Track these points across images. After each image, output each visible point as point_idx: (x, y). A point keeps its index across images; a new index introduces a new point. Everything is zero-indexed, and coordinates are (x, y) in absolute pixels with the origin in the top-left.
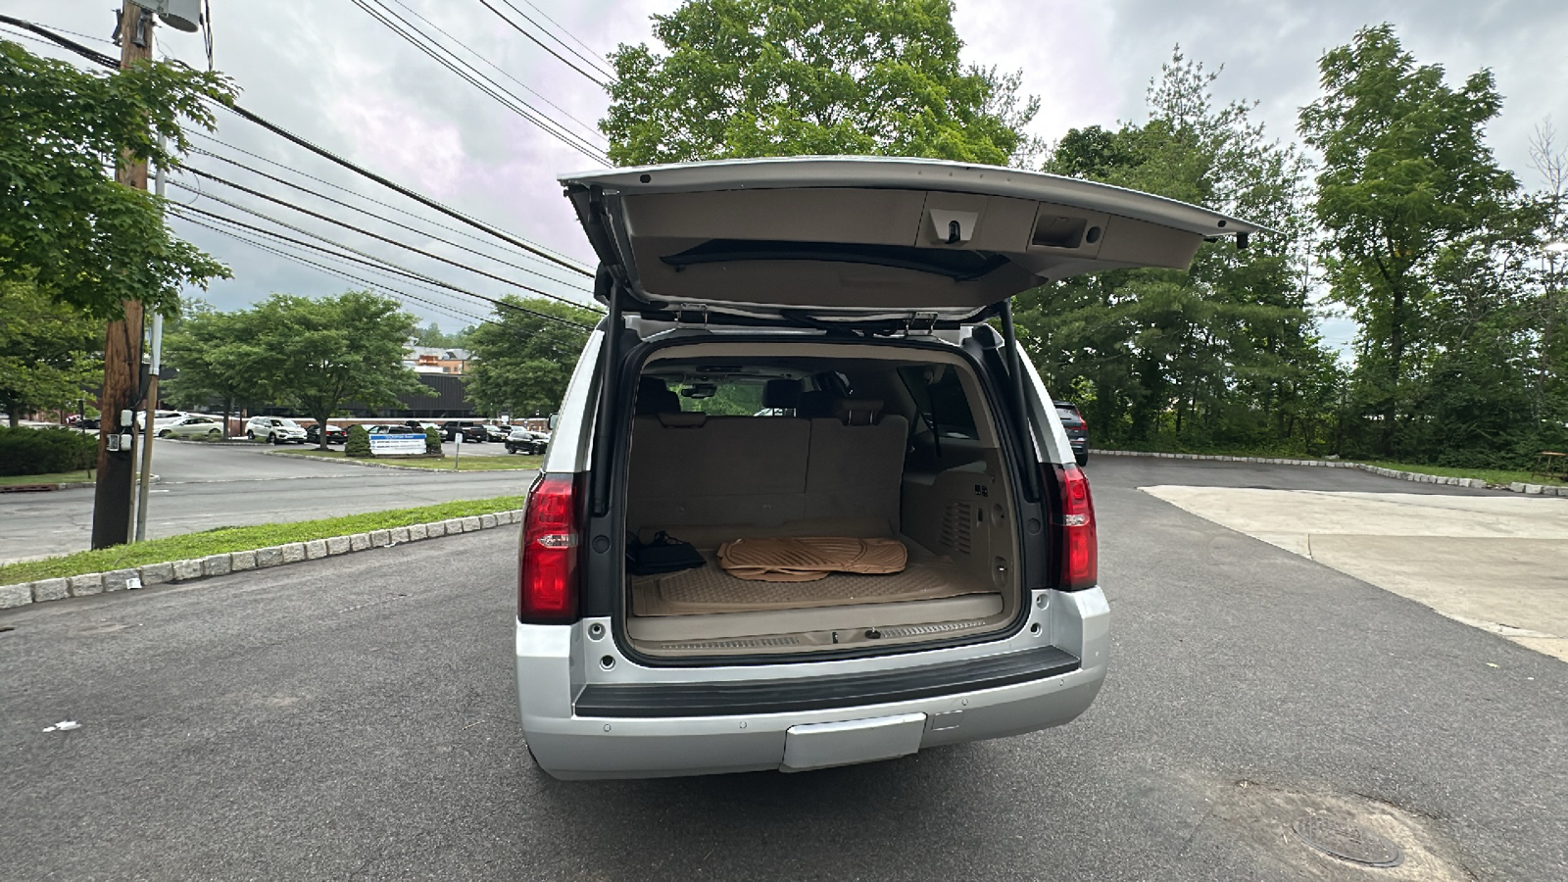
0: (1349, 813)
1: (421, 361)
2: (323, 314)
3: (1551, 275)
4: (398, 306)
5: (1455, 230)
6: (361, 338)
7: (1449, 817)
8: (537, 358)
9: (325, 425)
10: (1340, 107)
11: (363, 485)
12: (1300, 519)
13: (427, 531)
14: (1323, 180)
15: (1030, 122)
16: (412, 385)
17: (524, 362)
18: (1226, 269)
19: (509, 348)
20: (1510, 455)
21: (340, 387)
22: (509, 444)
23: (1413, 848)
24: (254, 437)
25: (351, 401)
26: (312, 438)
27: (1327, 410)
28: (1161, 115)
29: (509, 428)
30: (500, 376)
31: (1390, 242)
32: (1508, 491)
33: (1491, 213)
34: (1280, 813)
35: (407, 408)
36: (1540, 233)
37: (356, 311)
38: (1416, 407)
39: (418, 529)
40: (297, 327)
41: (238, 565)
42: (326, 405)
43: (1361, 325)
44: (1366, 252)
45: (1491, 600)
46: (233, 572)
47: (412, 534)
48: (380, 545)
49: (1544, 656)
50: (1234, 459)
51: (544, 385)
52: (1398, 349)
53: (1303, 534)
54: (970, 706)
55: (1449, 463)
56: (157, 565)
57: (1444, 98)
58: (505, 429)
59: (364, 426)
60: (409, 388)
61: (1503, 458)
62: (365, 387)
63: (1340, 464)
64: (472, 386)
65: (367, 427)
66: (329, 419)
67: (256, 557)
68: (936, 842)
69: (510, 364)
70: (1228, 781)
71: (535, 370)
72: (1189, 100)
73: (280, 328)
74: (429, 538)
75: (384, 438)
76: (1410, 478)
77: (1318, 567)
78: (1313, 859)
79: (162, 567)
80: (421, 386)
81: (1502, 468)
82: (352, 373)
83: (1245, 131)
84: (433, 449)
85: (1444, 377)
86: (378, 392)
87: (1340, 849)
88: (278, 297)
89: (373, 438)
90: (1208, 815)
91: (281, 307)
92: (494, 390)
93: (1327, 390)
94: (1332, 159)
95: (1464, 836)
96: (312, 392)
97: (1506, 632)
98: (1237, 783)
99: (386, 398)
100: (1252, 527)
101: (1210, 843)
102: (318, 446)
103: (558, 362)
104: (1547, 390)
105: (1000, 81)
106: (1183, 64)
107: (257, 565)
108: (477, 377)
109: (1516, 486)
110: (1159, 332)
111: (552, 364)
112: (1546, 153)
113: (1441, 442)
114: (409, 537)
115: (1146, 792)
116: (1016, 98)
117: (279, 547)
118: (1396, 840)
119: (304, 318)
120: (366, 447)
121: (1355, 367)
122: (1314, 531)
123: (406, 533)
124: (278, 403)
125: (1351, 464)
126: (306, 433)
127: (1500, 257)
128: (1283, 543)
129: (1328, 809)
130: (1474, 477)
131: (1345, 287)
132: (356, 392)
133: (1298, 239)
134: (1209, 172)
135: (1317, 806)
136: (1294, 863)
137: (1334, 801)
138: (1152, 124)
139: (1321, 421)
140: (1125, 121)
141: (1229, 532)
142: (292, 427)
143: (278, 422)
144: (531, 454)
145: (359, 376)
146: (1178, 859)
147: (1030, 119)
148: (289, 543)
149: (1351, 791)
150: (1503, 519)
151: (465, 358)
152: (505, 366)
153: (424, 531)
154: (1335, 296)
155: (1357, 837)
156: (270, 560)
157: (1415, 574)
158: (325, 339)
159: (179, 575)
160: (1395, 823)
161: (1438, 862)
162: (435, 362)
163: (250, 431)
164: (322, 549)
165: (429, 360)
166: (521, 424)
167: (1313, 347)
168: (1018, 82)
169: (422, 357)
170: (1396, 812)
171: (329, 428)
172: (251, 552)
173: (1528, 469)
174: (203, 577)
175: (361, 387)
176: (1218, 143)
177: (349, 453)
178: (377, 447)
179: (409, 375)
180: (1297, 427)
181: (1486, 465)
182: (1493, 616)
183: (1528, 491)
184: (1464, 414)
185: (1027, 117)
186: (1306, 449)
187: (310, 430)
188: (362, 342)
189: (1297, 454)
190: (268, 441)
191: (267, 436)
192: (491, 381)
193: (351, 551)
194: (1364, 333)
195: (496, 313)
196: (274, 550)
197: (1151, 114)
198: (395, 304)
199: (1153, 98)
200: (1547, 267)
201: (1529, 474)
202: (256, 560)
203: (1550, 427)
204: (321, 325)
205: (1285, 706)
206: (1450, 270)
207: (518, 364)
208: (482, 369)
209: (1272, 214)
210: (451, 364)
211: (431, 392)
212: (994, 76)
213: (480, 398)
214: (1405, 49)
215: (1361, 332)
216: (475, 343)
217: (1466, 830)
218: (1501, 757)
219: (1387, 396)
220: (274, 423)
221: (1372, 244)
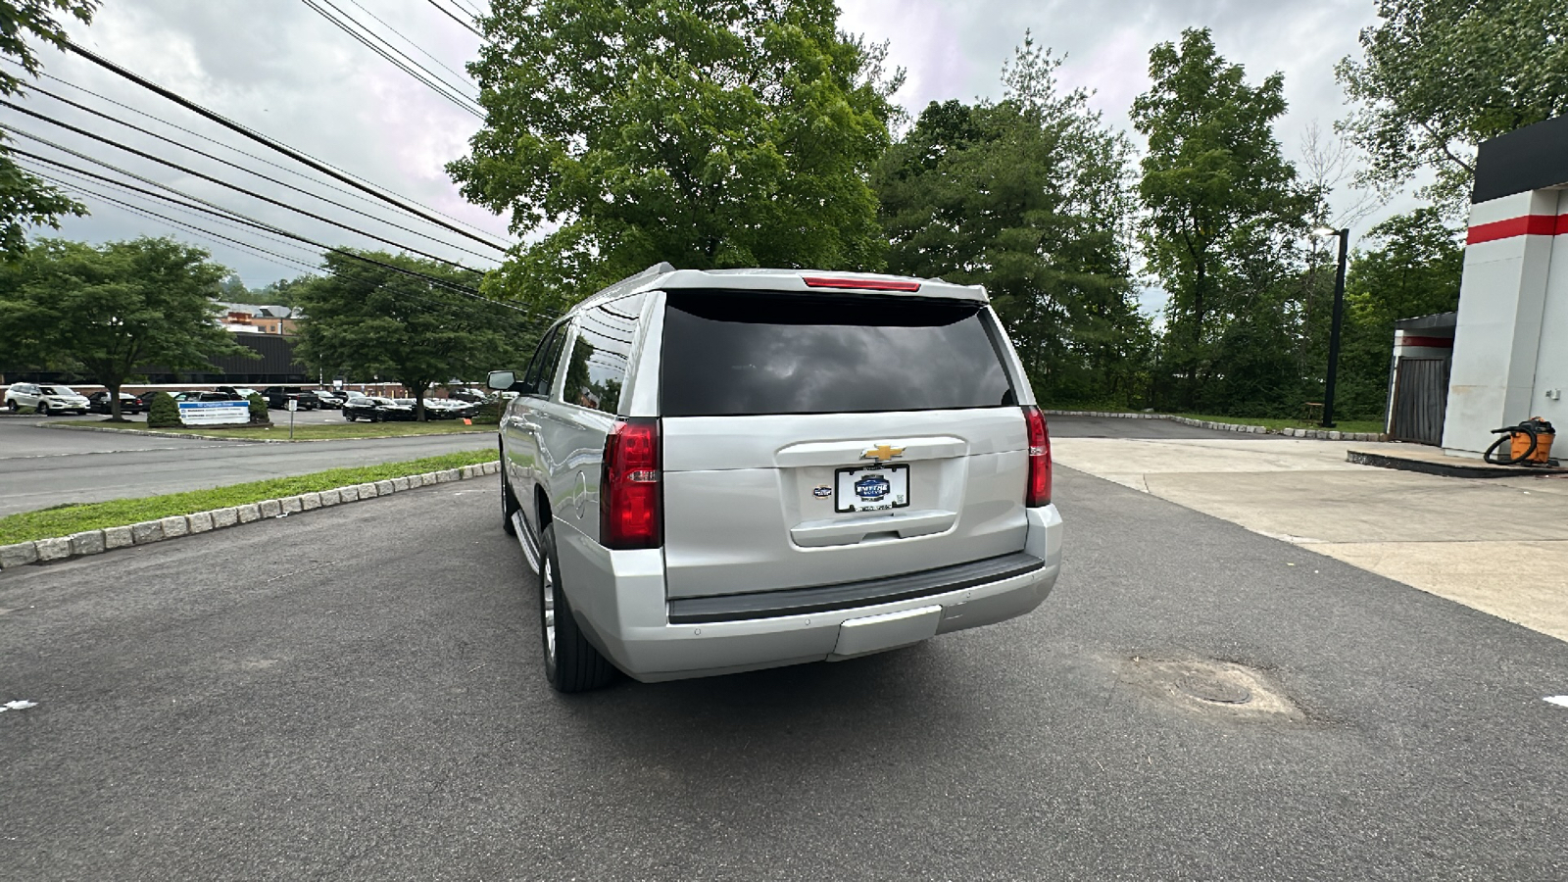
0: (1212, 672)
1: (230, 319)
2: (109, 263)
3: (1313, 254)
4: (205, 255)
5: (1246, 214)
6: (160, 292)
7: (1277, 668)
8: (378, 317)
9: (118, 392)
10: (1161, 99)
11: (182, 459)
12: (1135, 461)
13: (321, 499)
14: (1147, 164)
15: (896, 93)
16: (227, 346)
17: (363, 321)
18: (1065, 242)
19: (345, 305)
20: (1281, 406)
21: (135, 348)
22: (347, 411)
23: (1257, 689)
24: (17, 408)
25: (149, 364)
26: (97, 406)
27: (1144, 369)
28: (1014, 94)
29: (345, 394)
30: (335, 336)
31: (1195, 221)
32: (1282, 435)
33: (1273, 200)
34: (1166, 676)
35: (222, 372)
36: (1307, 218)
37: (153, 260)
38: (1212, 367)
39: (311, 498)
40: (74, 279)
41: (111, 542)
42: (117, 370)
43: (1170, 295)
44: (1177, 231)
45: (1283, 518)
46: (107, 550)
47: (305, 503)
48: (272, 515)
49: (1323, 556)
50: (1072, 413)
51: (388, 346)
52: (1200, 315)
53: (1139, 474)
54: (972, 598)
55: (1237, 413)
56: (17, 545)
57: (1244, 95)
58: (337, 394)
59: (170, 393)
60: (223, 349)
61: (1276, 409)
62: (168, 348)
63: (1155, 416)
64: (301, 347)
65: (173, 394)
66: (122, 386)
67: (133, 532)
68: (926, 718)
69: (348, 323)
70: (1125, 658)
71: (377, 329)
72: (1038, 82)
73: (50, 278)
74: (323, 507)
75: (195, 406)
76: (1210, 426)
77: (1156, 500)
78: (1194, 703)
79: (23, 548)
80: (239, 347)
81: (1275, 417)
82: (151, 332)
83: (1086, 116)
84: (258, 418)
85: (1235, 340)
86: (185, 354)
87: (1211, 695)
88: (45, 241)
89: (182, 406)
90: (1116, 682)
91: (51, 253)
92: (329, 353)
93: (1145, 351)
94: (1154, 144)
95: (1288, 679)
96: (101, 354)
97: (1296, 540)
98: (1132, 658)
99: (195, 361)
100: (1099, 470)
101: (1124, 699)
102: (110, 416)
103: (402, 321)
104: (1308, 351)
105: (867, 50)
106: (1033, 48)
107: (134, 542)
108: (307, 338)
109: (1288, 430)
110: (1011, 298)
111: (396, 323)
112: (1313, 150)
113: (1230, 396)
114: (302, 506)
115: (1071, 669)
116: (882, 68)
117: (158, 521)
118: (1245, 686)
119: (84, 266)
120: (174, 417)
121: (1165, 331)
122: (1146, 471)
123: (298, 503)
124: (52, 366)
125: (1164, 416)
126: (89, 402)
127: (1277, 238)
128: (1127, 482)
129: (1197, 670)
130: (1256, 425)
131: (1160, 259)
132: (156, 354)
133: (1124, 216)
134: (1054, 151)
135: (1188, 669)
136: (1181, 706)
137: (1200, 665)
138: (1006, 102)
139: (1139, 379)
140: (983, 97)
141: (1081, 474)
142: (68, 395)
143: (49, 389)
144: (374, 421)
145: (161, 337)
146: (1106, 712)
147: (895, 90)
148: (167, 516)
149: (1211, 657)
150: (1282, 457)
151: (284, 316)
152: (341, 325)
153: (318, 499)
154: (1151, 269)
155: (1220, 686)
156: (148, 536)
157: (1227, 501)
158: (114, 294)
159: (43, 555)
160: (1243, 675)
161: (1274, 697)
162: (248, 320)
163: (11, 401)
164: (207, 521)
165: (240, 318)
166: (359, 389)
167: (1133, 313)
168: (885, 52)
169: (232, 314)
170: (1241, 667)
171: (122, 396)
172: (126, 527)
173: (1294, 418)
174: (73, 557)
175: (163, 348)
176: (1063, 125)
177: (152, 424)
178: (188, 417)
179: (223, 334)
180: (1120, 384)
181: (1262, 415)
182: (1285, 530)
183: (1296, 434)
184: (1248, 372)
185: (893, 87)
186: (1127, 404)
187: (95, 399)
188: (163, 297)
189: (1122, 408)
190: (38, 410)
191: (36, 406)
192: (325, 341)
193: (238, 523)
194: (1173, 302)
195: (326, 266)
196: (154, 524)
197: (1006, 94)
198: (202, 254)
199: (1006, 78)
200: (1311, 247)
201: (1296, 421)
202: (133, 536)
203: (1310, 383)
204: (107, 276)
205: (1155, 603)
206: (1242, 246)
207: (357, 323)
208: (312, 328)
209: (1103, 193)
210: (267, 322)
211: (253, 355)
212: (863, 44)
213: (312, 361)
214: (1218, 52)
215: (1171, 300)
216: (303, 299)
217: (1289, 675)
218: (1305, 624)
219: (1191, 356)
220: (45, 391)
221: (1182, 223)
